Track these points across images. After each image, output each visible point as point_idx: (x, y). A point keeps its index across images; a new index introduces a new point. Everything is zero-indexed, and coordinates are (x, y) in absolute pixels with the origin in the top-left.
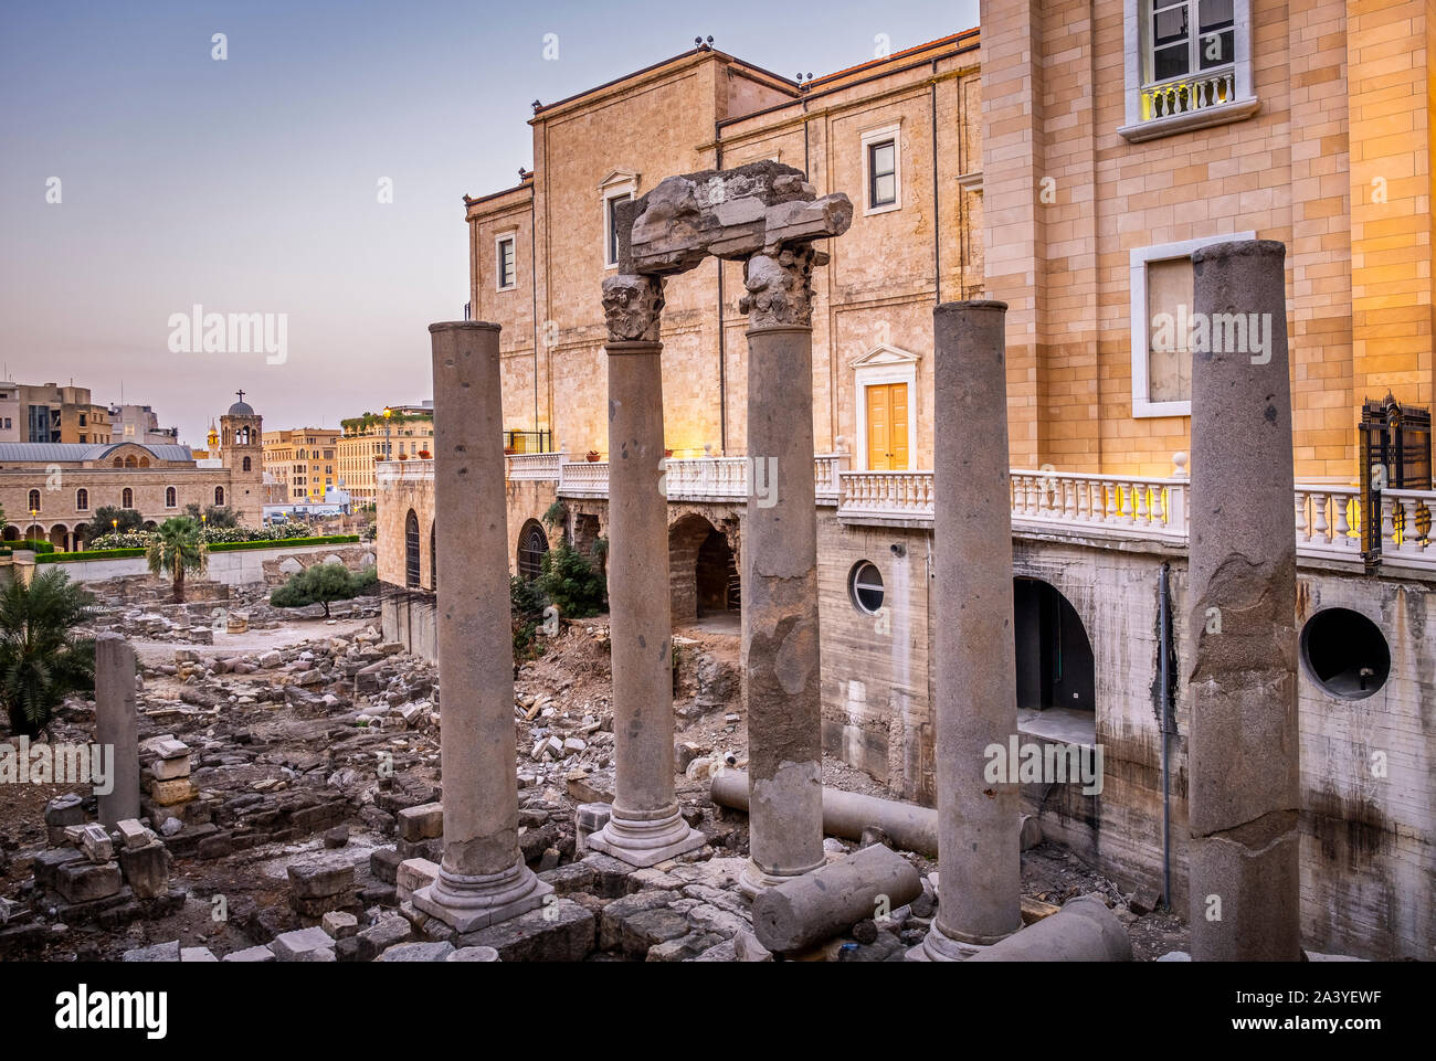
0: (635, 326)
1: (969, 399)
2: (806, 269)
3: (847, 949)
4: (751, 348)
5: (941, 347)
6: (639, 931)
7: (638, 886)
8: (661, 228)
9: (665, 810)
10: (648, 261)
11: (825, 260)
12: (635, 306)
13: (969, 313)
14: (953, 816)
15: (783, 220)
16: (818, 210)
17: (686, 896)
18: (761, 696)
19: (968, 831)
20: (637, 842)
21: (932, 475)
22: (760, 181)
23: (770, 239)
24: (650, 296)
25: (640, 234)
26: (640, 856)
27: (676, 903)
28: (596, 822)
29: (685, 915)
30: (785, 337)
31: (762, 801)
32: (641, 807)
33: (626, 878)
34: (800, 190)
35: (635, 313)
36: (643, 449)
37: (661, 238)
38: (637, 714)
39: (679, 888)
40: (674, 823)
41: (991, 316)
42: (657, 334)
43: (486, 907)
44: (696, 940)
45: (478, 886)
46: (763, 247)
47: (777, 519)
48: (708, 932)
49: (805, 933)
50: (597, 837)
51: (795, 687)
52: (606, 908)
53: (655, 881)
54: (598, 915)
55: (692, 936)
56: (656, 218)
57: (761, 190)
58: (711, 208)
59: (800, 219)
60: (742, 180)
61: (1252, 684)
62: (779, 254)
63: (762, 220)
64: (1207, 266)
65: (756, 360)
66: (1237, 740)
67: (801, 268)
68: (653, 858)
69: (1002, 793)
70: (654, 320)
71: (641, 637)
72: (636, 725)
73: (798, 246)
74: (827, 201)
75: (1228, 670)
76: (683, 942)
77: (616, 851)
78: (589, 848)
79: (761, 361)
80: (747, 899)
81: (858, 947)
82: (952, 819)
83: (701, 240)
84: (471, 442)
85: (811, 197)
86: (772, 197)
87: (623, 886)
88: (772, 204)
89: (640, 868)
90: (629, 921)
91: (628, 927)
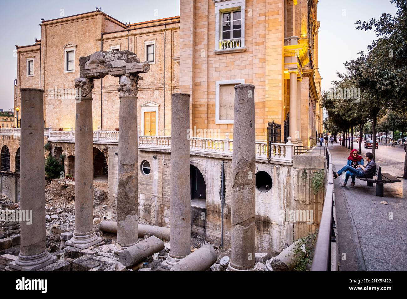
0: (85, 93)
1: (181, 118)
2: (137, 81)
3: (145, 264)
4: (121, 101)
5: (174, 104)
6: (84, 266)
7: (83, 254)
8: (94, 66)
9: (91, 232)
10: (90, 75)
11: (142, 79)
12: (85, 87)
13: (181, 96)
14: (174, 226)
15: (131, 67)
16: (141, 65)
17: (98, 255)
18: (122, 197)
19: (178, 229)
20: (82, 242)
21: (171, 137)
22: (125, 56)
23: (127, 72)
24: (90, 84)
25: (87, 67)
26: (83, 246)
27: (95, 257)
28: (67, 238)
29: (98, 261)
30: (131, 99)
31: (121, 226)
32: (83, 232)
33: (79, 252)
34: (136, 59)
35: (85, 89)
36: (87, 128)
37: (94, 68)
38: (83, 205)
39: (95, 253)
40: (93, 236)
41: (187, 97)
42: (91, 96)
43: (35, 265)
44: (102, 267)
45: (35, 258)
46: (125, 74)
47: (127, 149)
48: (105, 264)
49: (134, 261)
50: (69, 242)
51: (131, 195)
52: (74, 261)
53: (88, 252)
54: (72, 263)
55: (101, 266)
56: (93, 63)
57: (125, 58)
58: (110, 61)
59: (136, 67)
60: (119, 55)
61: (246, 188)
62: (130, 76)
63: (125, 67)
64: (238, 90)
65: (122, 105)
66: (243, 201)
67: (135, 81)
68: (87, 246)
69: (187, 219)
70: (90, 91)
71: (84, 182)
72: (82, 208)
73: (135, 74)
74: (144, 63)
75: (241, 185)
76: (99, 268)
77: (75, 245)
78: (66, 245)
79: (124, 105)
80: (116, 254)
81: (148, 263)
82: (174, 227)
83: (107, 70)
84: (34, 125)
85: (139, 62)
86: (128, 61)
87: (78, 255)
88: (128, 62)
89: (83, 249)
90: (81, 264)
91: (81, 266)
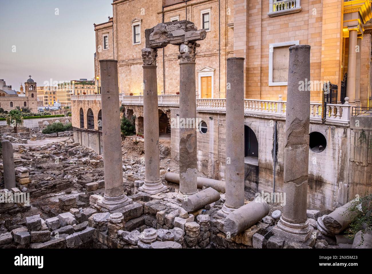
0: (150, 61)
1: (235, 81)
2: (195, 48)
3: (204, 211)
4: (181, 68)
5: (229, 68)
6: (154, 209)
7: (152, 199)
8: (157, 36)
9: (158, 181)
10: (154, 45)
11: (199, 46)
12: (150, 56)
13: (236, 60)
14: (229, 179)
15: (189, 35)
16: (198, 33)
17: (164, 201)
18: (183, 153)
19: (233, 183)
20: (151, 189)
21: (225, 100)
22: (183, 25)
23: (186, 40)
24: (154, 53)
25: (152, 38)
26: (152, 192)
27: (162, 202)
28: (140, 185)
29: (165, 205)
30: (189, 65)
31: (183, 178)
32: (152, 180)
33: (149, 197)
34: (194, 28)
35: (150, 58)
36: (153, 92)
37: (157, 39)
38: (151, 158)
39: (162, 199)
40: (160, 184)
41: (241, 61)
42: (156, 63)
43: (116, 204)
44: (168, 210)
45: (114, 199)
46: (184, 42)
47: (187, 110)
48: (170, 208)
49: (194, 208)
50: (141, 188)
51: (191, 151)
52: (145, 204)
53: (156, 198)
54: (144, 206)
55: (167, 209)
56: (156, 34)
57: (184, 28)
58: (171, 31)
59: (194, 35)
60: (179, 25)
61: (299, 148)
62: (188, 44)
63: (184, 35)
64: (293, 51)
65: (182, 71)
66: (295, 160)
67: (193, 48)
68: (155, 192)
69: (241, 174)
70: (155, 60)
71: (152, 139)
72: (151, 160)
73: (193, 42)
74: (201, 31)
75: (294, 145)
76: (165, 211)
77: (146, 191)
78: (139, 190)
79: (183, 71)
80: (179, 201)
81: (206, 211)
82: (229, 180)
83: (168, 40)
84: (111, 90)
85: (196, 30)
86: (187, 30)
87: (148, 199)
88: (186, 31)
89: (152, 195)
90: (151, 206)
91: (151, 208)
